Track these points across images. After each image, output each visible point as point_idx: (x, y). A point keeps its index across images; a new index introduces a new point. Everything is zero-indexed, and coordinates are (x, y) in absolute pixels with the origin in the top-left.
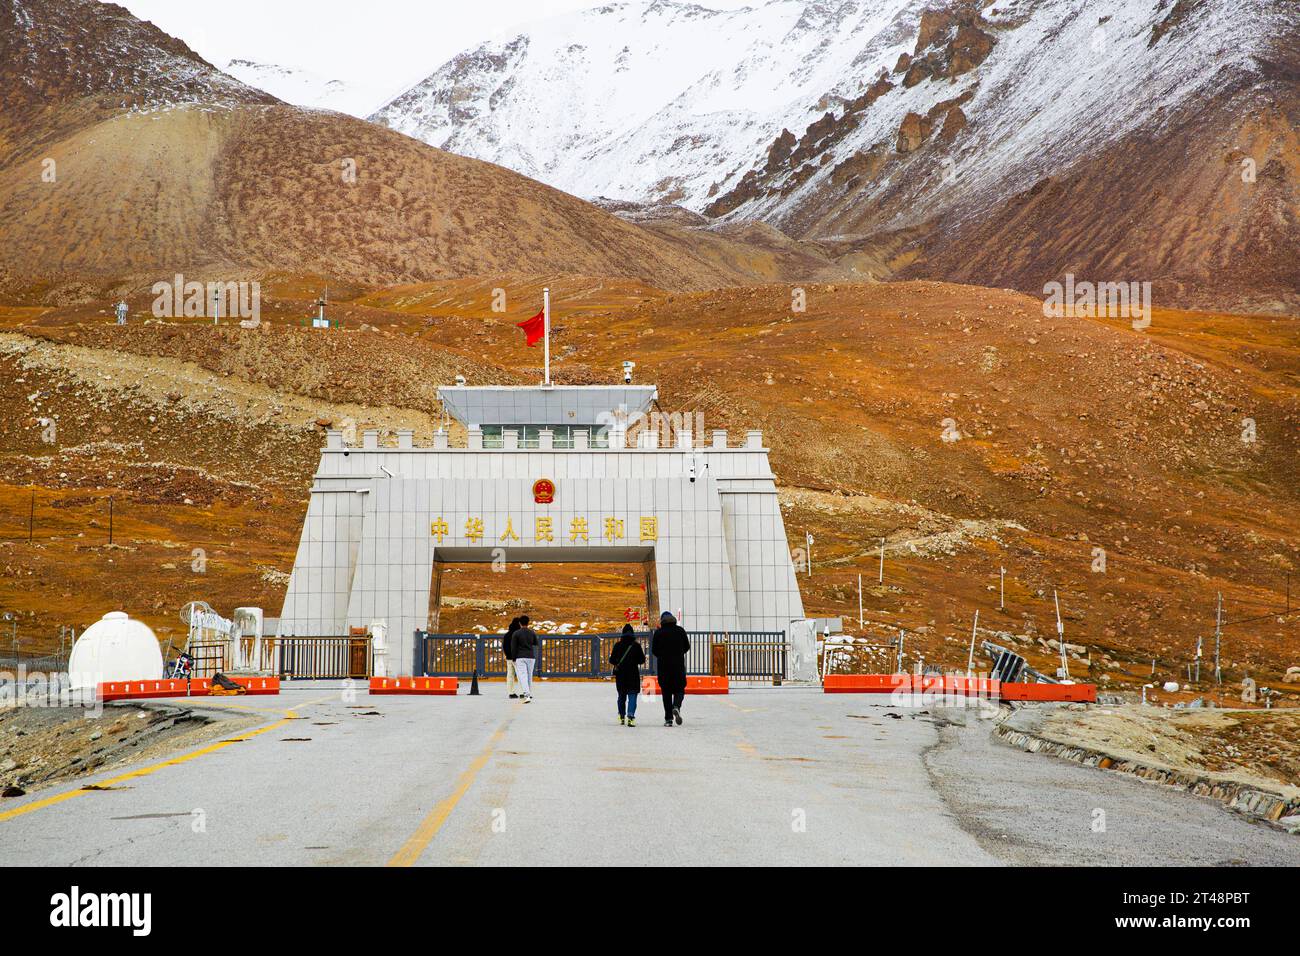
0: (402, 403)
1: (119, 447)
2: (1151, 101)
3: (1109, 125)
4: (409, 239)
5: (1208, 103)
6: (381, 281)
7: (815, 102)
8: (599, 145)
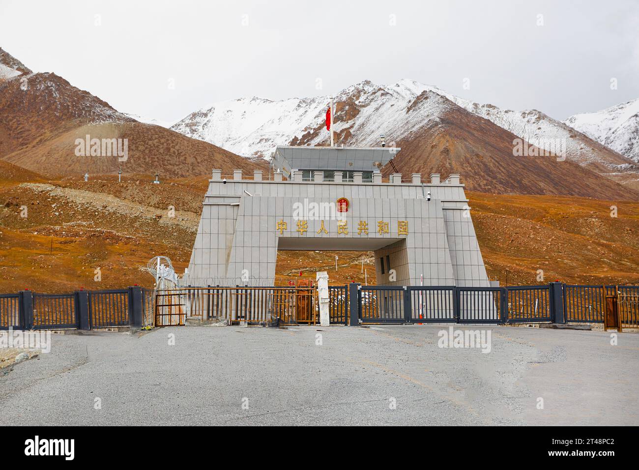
0: (186, 209)
1: (85, 223)
2: (408, 129)
3: (395, 136)
4: (179, 165)
5: (425, 130)
6: (170, 178)
7: (303, 129)
8: (236, 141)
